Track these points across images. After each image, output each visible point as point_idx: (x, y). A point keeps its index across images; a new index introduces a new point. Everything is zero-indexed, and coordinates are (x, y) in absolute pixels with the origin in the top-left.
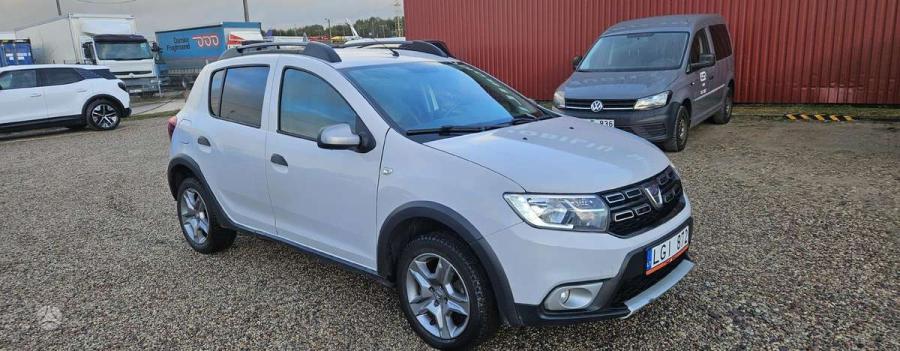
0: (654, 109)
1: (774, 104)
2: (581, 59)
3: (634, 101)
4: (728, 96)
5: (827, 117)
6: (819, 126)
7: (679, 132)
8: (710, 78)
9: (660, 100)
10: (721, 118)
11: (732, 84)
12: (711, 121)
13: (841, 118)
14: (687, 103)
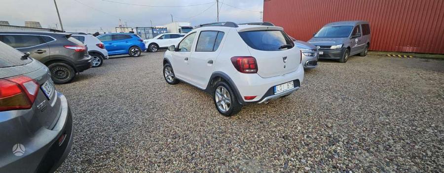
0: (337, 49)
1: (384, 51)
2: (316, 34)
3: (331, 46)
4: (367, 47)
5: (403, 56)
6: (399, 59)
7: (345, 57)
8: (359, 41)
9: (340, 46)
10: (363, 54)
11: (368, 44)
12: (359, 55)
13: (408, 57)
14: (349, 48)
